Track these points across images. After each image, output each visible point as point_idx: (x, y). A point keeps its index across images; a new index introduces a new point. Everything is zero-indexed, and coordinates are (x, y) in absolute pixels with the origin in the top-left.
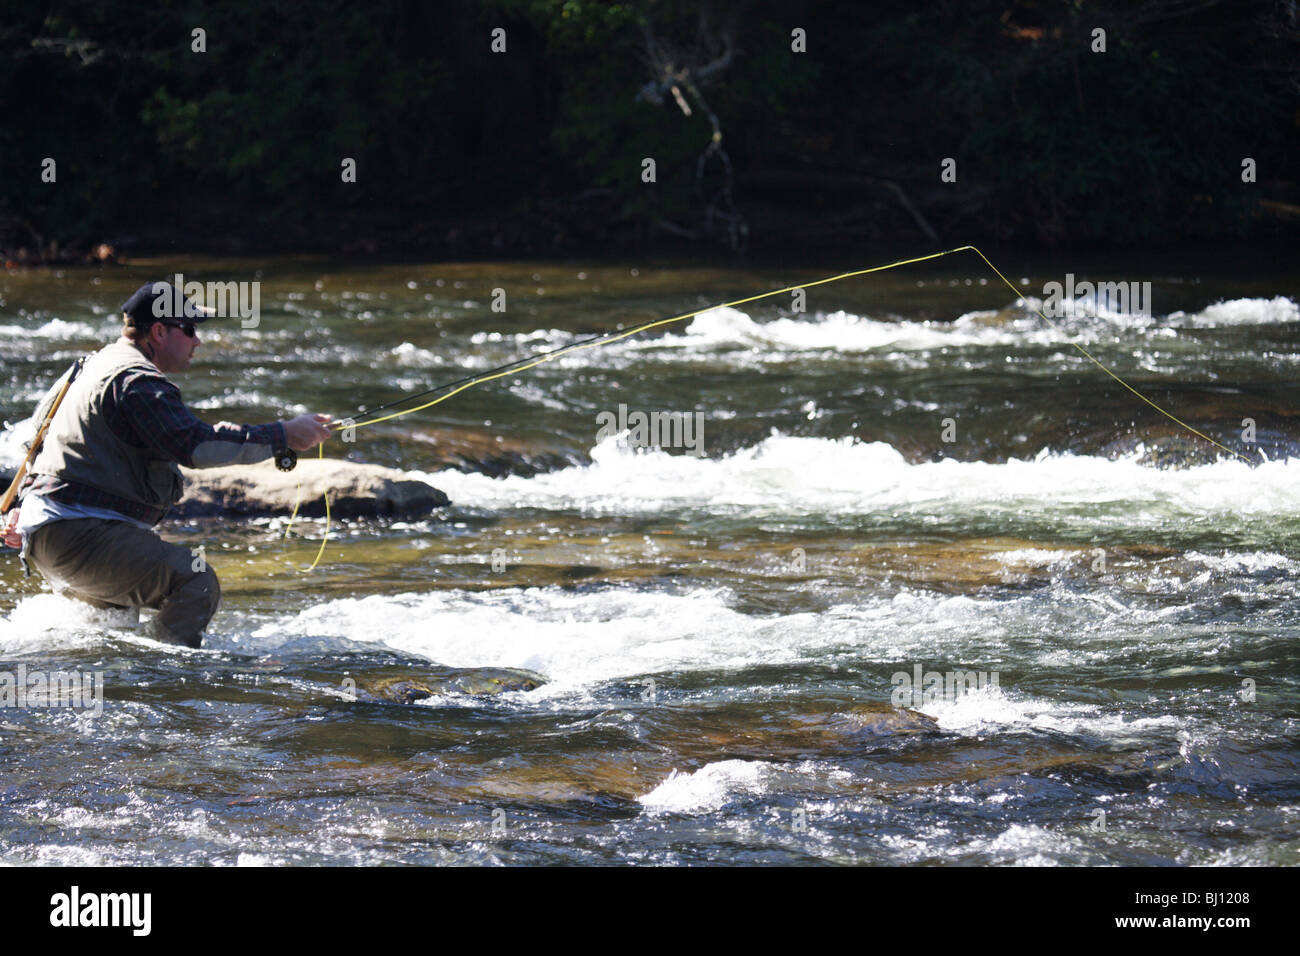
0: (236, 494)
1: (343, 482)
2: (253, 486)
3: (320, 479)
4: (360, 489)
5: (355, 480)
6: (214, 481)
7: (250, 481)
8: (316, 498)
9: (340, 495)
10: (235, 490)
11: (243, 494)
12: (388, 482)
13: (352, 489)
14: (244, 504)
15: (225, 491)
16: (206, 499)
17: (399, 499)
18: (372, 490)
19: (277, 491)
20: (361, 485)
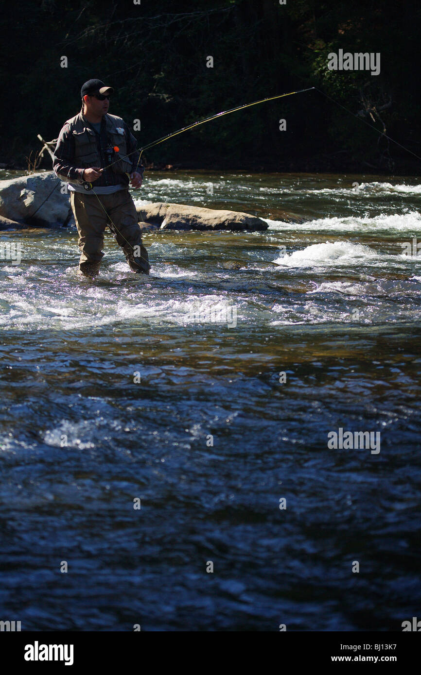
0: (194, 220)
1: (231, 217)
2: (200, 218)
3: (224, 216)
4: (237, 220)
5: (235, 217)
6: (187, 216)
7: (199, 216)
8: (222, 222)
9: (230, 222)
10: (194, 219)
11: (197, 221)
12: (247, 218)
13: (234, 220)
14: (196, 224)
15: (190, 219)
16: (183, 222)
17: (250, 224)
18: (241, 220)
19: (208, 220)
20: (237, 218)
